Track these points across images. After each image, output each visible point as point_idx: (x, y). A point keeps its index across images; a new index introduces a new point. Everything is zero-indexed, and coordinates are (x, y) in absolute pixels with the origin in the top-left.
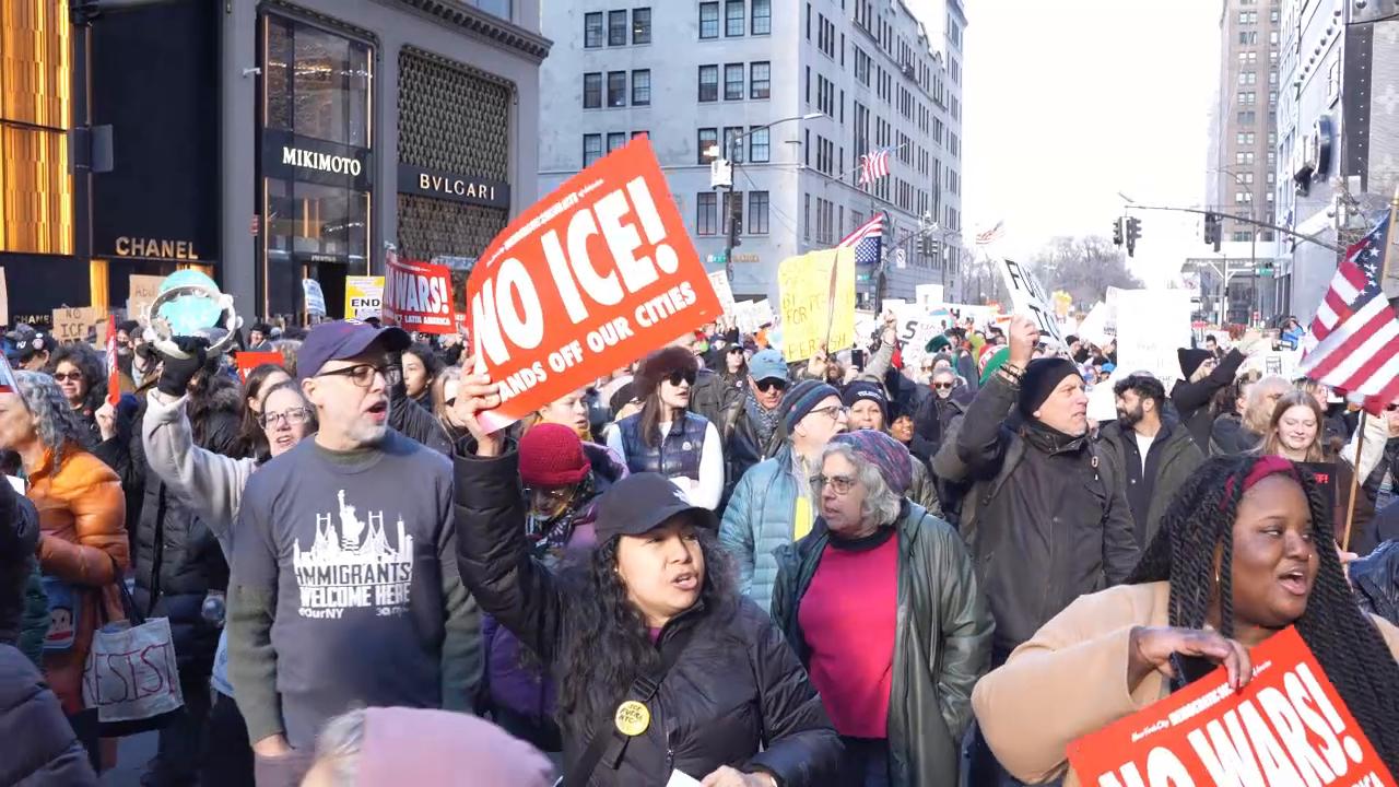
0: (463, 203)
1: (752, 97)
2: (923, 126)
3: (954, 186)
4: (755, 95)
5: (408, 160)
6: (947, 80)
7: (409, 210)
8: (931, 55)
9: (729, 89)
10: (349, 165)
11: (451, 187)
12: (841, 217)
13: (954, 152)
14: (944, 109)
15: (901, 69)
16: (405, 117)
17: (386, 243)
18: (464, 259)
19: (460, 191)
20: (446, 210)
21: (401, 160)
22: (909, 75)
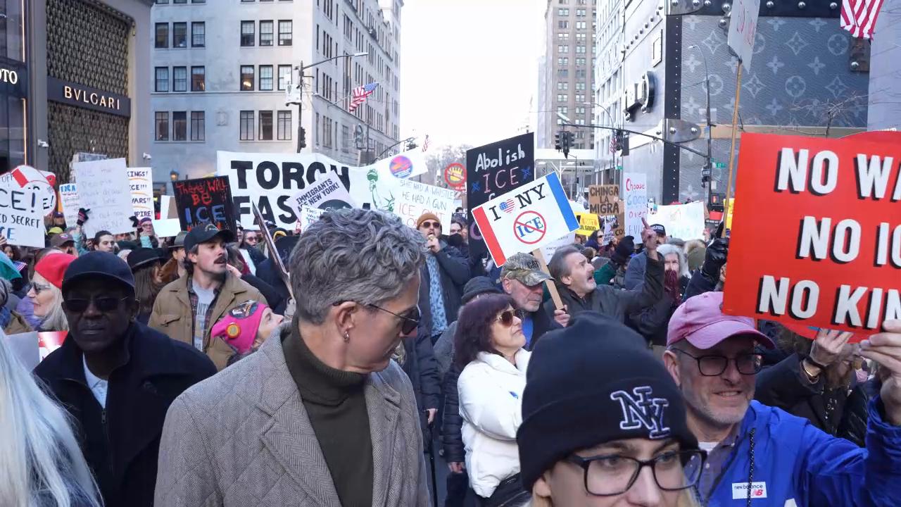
0: (96, 112)
1: (279, 45)
2: (380, 70)
3: (396, 112)
4: (282, 43)
5: (54, 74)
6: (392, 39)
7: (56, 115)
8: (384, 23)
9: (263, 38)
10: (8, 74)
11: (88, 98)
12: (336, 130)
13: (396, 89)
14: (392, 60)
15: (368, 31)
16: (51, 39)
17: (40, 142)
18: (98, 155)
19: (95, 101)
20: (84, 116)
21: (49, 74)
22: (373, 36)
